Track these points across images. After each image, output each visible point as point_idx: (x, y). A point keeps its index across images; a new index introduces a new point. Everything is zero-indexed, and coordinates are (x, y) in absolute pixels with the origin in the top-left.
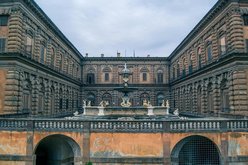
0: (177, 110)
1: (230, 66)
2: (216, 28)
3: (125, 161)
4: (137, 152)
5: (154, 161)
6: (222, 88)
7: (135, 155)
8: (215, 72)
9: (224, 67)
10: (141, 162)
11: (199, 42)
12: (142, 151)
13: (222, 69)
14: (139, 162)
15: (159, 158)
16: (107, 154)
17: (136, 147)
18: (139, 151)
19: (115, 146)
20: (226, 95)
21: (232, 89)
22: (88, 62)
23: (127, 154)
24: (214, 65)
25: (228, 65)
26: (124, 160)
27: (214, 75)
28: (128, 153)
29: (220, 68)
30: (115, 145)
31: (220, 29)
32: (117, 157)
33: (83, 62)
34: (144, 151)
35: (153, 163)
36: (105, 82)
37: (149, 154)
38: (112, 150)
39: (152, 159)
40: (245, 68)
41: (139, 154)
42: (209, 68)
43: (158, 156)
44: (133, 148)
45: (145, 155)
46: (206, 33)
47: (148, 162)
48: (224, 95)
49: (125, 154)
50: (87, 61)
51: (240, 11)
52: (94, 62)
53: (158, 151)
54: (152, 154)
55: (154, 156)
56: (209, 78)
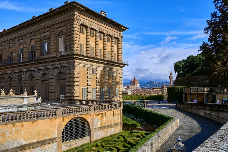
0: (40, 98)
1: (68, 63)
2: (55, 27)
3: (27, 148)
4: (37, 137)
5: (51, 142)
6: (58, 79)
7: (35, 140)
8: (51, 65)
9: (62, 62)
10: (40, 144)
11: (33, 34)
12: (41, 135)
13: (60, 64)
14: (39, 145)
15: (54, 138)
16: (8, 146)
17: (36, 133)
18: (38, 136)
19: (16, 136)
20: (61, 85)
21: (69, 81)
23: (28, 141)
24: (53, 60)
25: (67, 61)
26: (25, 147)
27: (51, 68)
28: (29, 139)
29: (58, 63)
30: (17, 134)
31: (59, 29)
32: (19, 145)
34: (43, 135)
35: (49, 143)
37: (47, 137)
38: (14, 140)
39: (49, 140)
40: (79, 65)
41: (39, 139)
42: (46, 61)
43: (53, 137)
44: (33, 135)
45: (43, 138)
46: (43, 28)
47: (46, 144)
48: (59, 85)
49: (26, 141)
51: (79, 21)
53: (53, 133)
54: (48, 136)
55: (50, 137)
56: (44, 69)
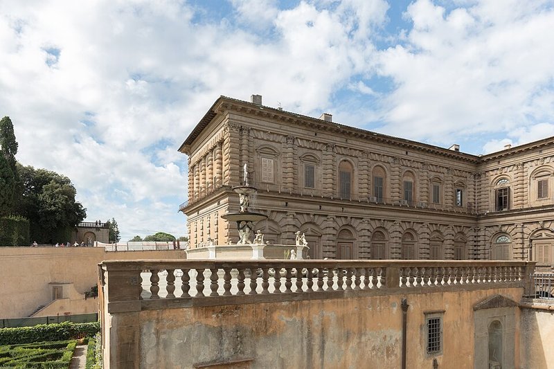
22: (493, 165)
33: (483, 167)
36: (538, 203)
50: (490, 162)
52: (507, 161)
